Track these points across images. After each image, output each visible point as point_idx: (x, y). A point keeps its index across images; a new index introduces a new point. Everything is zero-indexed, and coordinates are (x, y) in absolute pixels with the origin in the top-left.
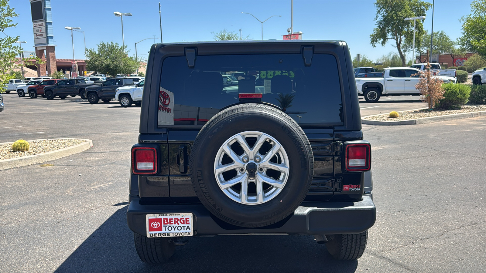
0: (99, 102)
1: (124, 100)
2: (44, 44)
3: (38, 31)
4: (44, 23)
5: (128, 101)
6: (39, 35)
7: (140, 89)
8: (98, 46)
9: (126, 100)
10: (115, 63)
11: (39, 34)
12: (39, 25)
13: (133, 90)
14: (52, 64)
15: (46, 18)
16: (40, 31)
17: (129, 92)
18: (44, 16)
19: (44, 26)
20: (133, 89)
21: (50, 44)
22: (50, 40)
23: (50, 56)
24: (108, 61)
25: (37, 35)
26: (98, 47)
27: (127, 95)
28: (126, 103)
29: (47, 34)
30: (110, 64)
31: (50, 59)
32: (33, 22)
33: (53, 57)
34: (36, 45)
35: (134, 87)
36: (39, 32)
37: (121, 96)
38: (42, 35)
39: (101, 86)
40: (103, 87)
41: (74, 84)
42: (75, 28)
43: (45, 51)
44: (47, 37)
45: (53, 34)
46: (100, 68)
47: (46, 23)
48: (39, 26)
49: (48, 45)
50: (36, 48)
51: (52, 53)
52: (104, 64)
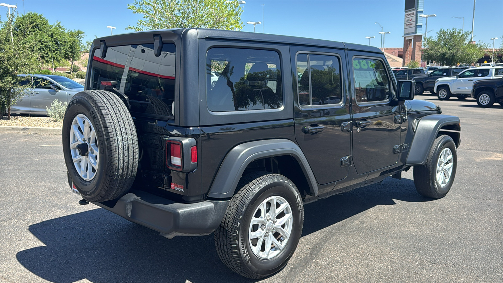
0: (423, 94)
1: (442, 92)
2: (413, 33)
3: (408, 20)
4: (415, 12)
5: (446, 93)
6: (409, 25)
7: (461, 80)
8: (438, 33)
9: (444, 93)
10: (452, 51)
11: (409, 23)
12: (410, 14)
13: (453, 82)
14: (417, 53)
15: (417, 7)
16: (411, 20)
17: (448, 84)
18: (416, 5)
19: (415, 15)
20: (453, 80)
21: (418, 33)
22: (418, 29)
23: (416, 45)
24: (445, 50)
25: (407, 25)
26: (438, 35)
27: (445, 87)
28: (443, 95)
29: (416, 23)
30: (446, 52)
31: (416, 49)
32: (406, 12)
33: (419, 46)
34: (405, 35)
35: (455, 78)
36: (409, 22)
37: (440, 87)
38: (412, 24)
39: (427, 77)
40: (430, 77)
41: (411, 74)
42: (430, 15)
43: (413, 40)
44: (416, 26)
45: (422, 23)
46: (435, 57)
47: (417, 12)
48: (410, 16)
49: (416, 34)
50: (405, 38)
51: (419, 43)
52: (439, 53)
